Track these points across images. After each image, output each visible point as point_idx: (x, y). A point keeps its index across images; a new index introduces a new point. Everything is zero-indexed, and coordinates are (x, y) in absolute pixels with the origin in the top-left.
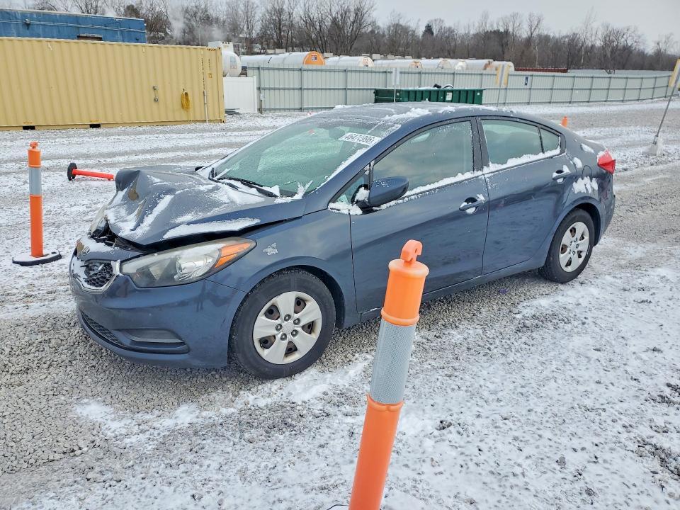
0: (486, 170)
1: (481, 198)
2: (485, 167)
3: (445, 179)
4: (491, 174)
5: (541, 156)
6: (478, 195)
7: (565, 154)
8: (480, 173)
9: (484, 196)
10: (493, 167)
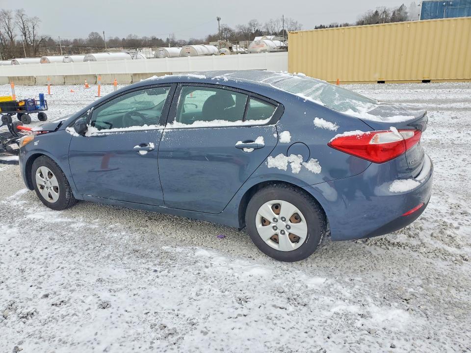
0: (169, 126)
1: (152, 145)
2: (168, 124)
3: (133, 127)
4: (169, 130)
5: (239, 123)
6: (150, 143)
7: (274, 125)
8: (163, 127)
9: (155, 145)
10: (176, 125)
